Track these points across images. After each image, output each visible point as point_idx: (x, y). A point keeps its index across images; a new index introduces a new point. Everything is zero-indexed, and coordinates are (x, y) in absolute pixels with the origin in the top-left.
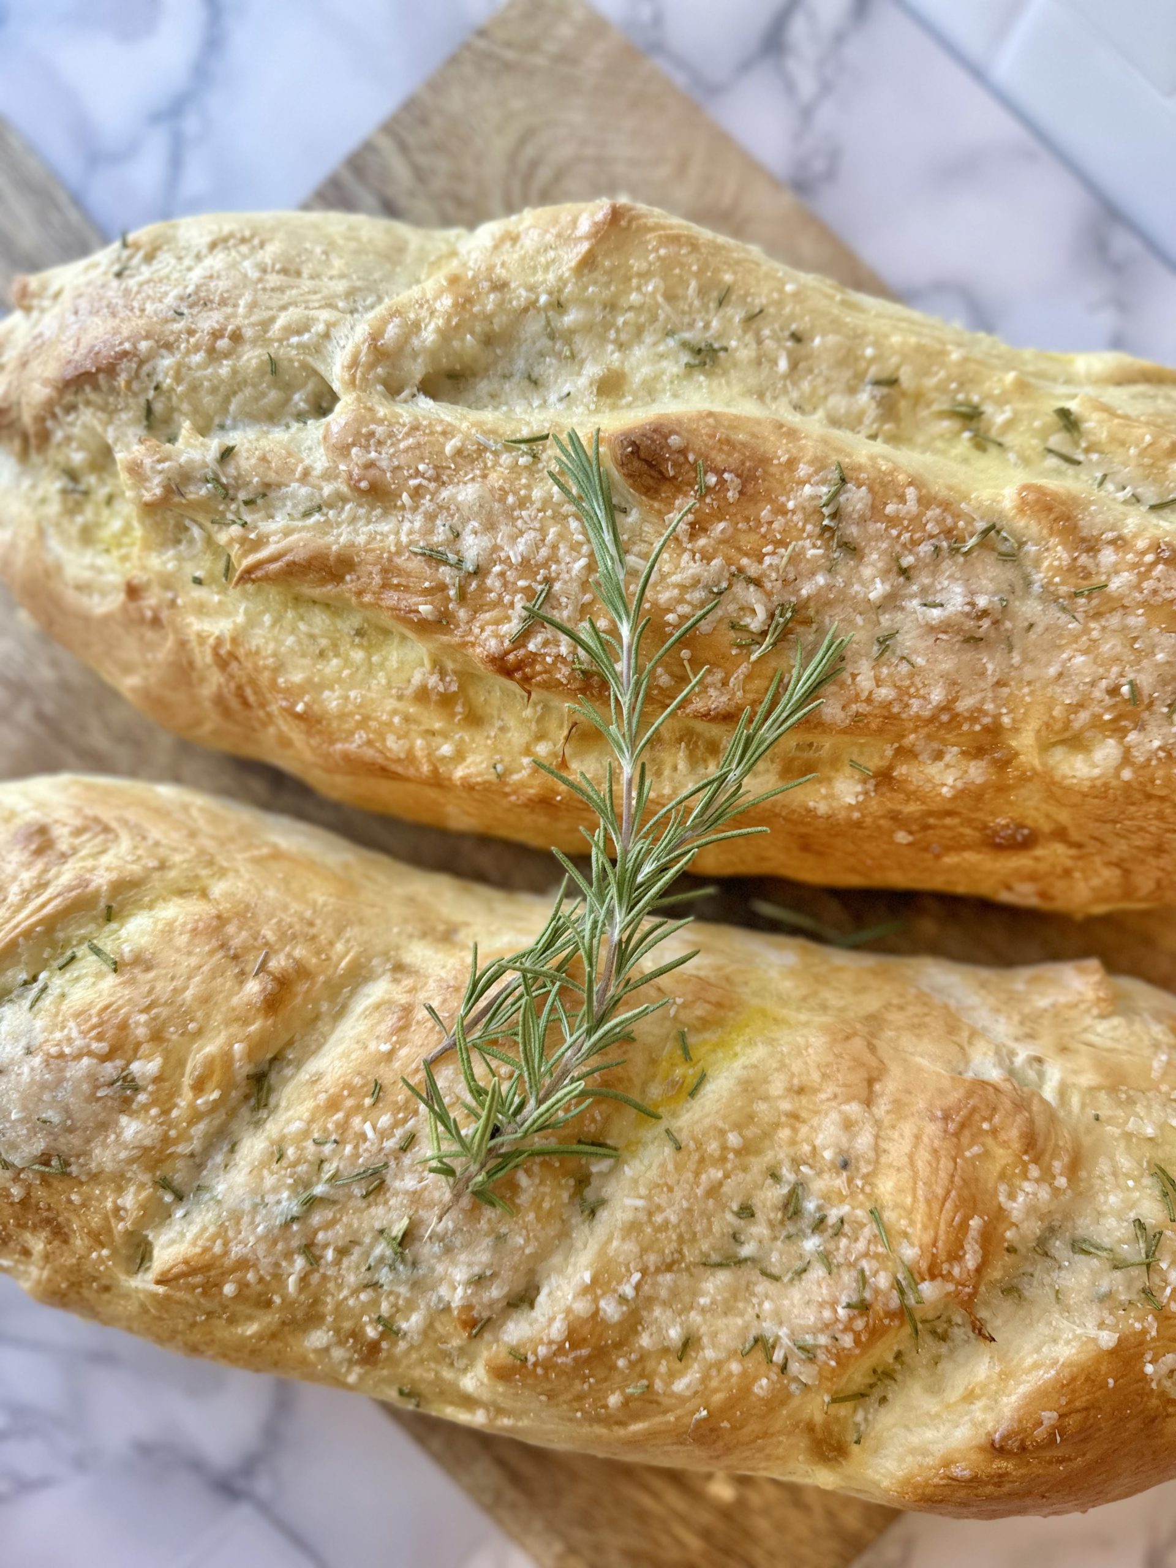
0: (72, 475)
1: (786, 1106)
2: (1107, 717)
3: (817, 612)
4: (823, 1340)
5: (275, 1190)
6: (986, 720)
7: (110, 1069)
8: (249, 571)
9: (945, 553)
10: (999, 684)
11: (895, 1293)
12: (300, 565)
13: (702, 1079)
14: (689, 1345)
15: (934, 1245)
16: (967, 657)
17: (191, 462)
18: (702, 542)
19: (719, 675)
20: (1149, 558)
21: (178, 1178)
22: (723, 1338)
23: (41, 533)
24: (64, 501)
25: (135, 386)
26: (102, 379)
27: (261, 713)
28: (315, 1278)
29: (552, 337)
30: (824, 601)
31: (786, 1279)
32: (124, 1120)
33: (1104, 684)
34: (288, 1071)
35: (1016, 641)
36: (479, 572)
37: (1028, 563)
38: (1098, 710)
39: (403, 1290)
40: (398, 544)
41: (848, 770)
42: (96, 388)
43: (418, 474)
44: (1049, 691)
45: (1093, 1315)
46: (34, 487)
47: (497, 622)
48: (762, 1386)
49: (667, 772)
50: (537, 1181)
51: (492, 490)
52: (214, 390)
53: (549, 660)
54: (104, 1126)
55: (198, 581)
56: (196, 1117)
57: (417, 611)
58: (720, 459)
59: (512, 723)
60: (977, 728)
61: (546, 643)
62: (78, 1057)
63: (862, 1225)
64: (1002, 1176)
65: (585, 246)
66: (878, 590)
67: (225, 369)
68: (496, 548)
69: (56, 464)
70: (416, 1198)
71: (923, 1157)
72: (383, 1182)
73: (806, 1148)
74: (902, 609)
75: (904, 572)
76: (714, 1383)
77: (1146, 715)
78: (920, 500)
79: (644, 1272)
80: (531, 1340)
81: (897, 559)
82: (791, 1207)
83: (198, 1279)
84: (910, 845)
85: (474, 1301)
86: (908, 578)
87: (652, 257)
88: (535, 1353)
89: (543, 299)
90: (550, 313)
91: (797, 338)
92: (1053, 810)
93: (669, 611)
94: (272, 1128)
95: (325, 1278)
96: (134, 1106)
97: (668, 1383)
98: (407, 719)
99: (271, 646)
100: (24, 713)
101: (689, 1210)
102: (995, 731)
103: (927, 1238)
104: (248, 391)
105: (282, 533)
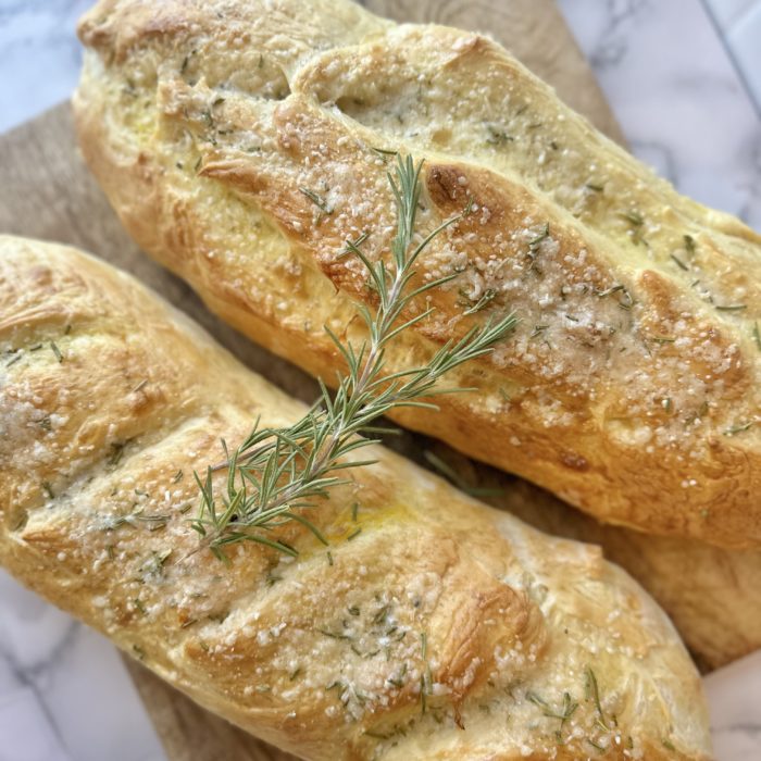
0: (132, 84)
1: (397, 562)
2: (649, 414)
3: (509, 301)
4: (372, 696)
5: (105, 510)
6: (581, 392)
7: (39, 413)
8: (209, 170)
9: (590, 292)
10: (595, 374)
11: (419, 684)
12: (238, 177)
13: (358, 532)
14: (298, 673)
15: (449, 664)
16: (581, 353)
17: (198, 100)
18: (458, 240)
19: (443, 316)
20: (704, 334)
21: (55, 486)
22: (318, 676)
23: (104, 110)
24: (122, 97)
25: (183, 47)
26: (166, 37)
27: (189, 250)
28: (110, 566)
29: (419, 99)
30: (514, 297)
31: (363, 656)
32: (37, 443)
33: (653, 395)
34: (135, 449)
35: (612, 354)
36: (332, 214)
37: (635, 313)
38: (645, 408)
39: (155, 589)
40: (295, 183)
41: (497, 394)
42: (161, 41)
43: (318, 149)
44: (621, 389)
45: (524, 734)
46: (109, 83)
47: (333, 245)
48: (330, 710)
49: (399, 360)
50: (248, 554)
51: (355, 172)
52: (224, 65)
53: (354, 275)
54: (25, 443)
55: (179, 166)
56: (76, 456)
57: (291, 224)
58: (483, 198)
59: (323, 303)
60: (575, 394)
61: (355, 266)
62: (24, 401)
63: (415, 641)
64: (500, 642)
65: (454, 56)
66: (545, 300)
67: (234, 55)
68: (346, 204)
69: (125, 75)
70: (180, 540)
71: (460, 615)
72: (165, 526)
73: (400, 588)
74: (555, 315)
75: (563, 295)
76: (305, 700)
77: (672, 420)
78: (586, 259)
79: (288, 624)
80: (214, 640)
81: (562, 287)
82: (380, 618)
83: (47, 545)
84: (518, 447)
85: (191, 608)
86: (564, 300)
87: (490, 74)
88: (214, 648)
89: (422, 77)
90: (423, 86)
91: (555, 147)
92: (603, 455)
93: (428, 271)
94: (116, 476)
95: (115, 567)
96: (45, 438)
97: (280, 691)
98: (267, 281)
99: (207, 216)
100: (60, 206)
101: (325, 599)
102: (584, 399)
103: (446, 659)
104: (243, 72)
105: (234, 155)
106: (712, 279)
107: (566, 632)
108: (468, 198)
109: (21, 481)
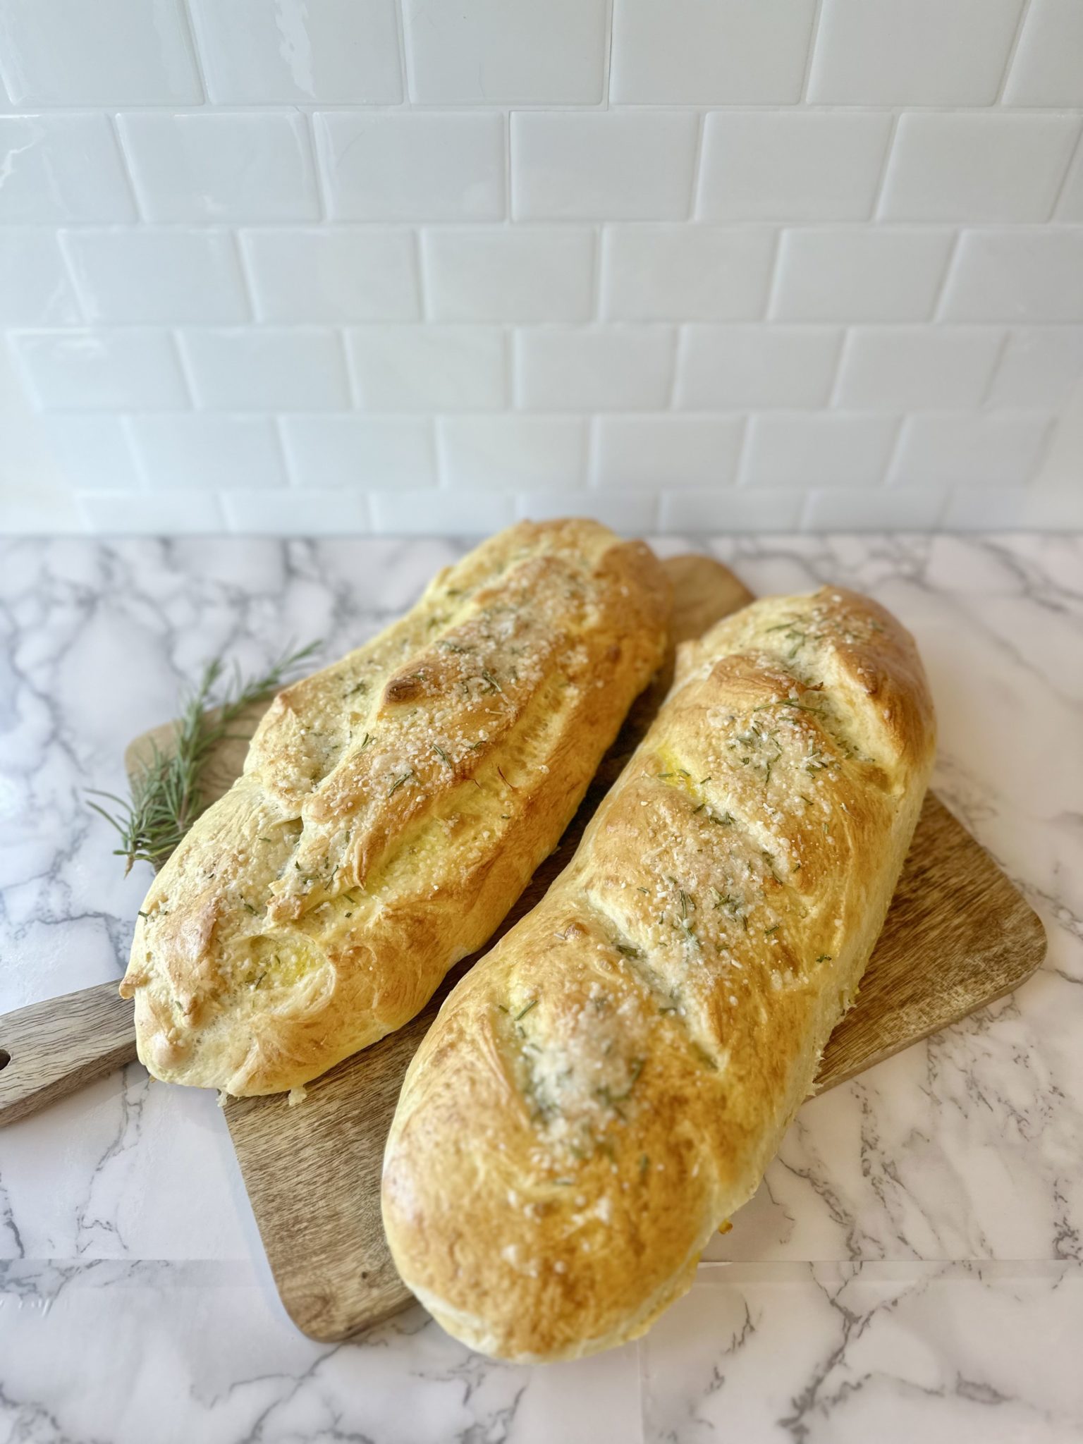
0: (252, 976)
1: (702, 739)
2: (576, 604)
3: (492, 665)
4: (810, 742)
6: (560, 636)
7: (589, 1007)
8: (360, 876)
9: (488, 624)
10: (548, 627)
11: (792, 708)
12: (371, 848)
13: (682, 770)
14: (805, 798)
16: (532, 632)
17: (291, 887)
18: (444, 687)
19: (502, 705)
22: (804, 784)
25: (234, 906)
26: (220, 921)
27: (428, 918)
28: (736, 952)
29: (321, 735)
30: (488, 662)
31: (780, 752)
34: (620, 939)
35: (533, 618)
36: (414, 770)
40: (383, 801)
41: (562, 689)
42: (222, 928)
43: (357, 782)
46: (243, 1008)
47: (440, 771)
49: (536, 752)
51: (380, 756)
52: (260, 871)
53: (465, 757)
55: (349, 915)
57: (419, 803)
59: (487, 803)
61: (458, 756)
62: (577, 1021)
63: (760, 715)
65: (289, 711)
68: (407, 760)
69: (241, 985)
71: (735, 689)
72: (690, 896)
73: (722, 732)
77: (581, 593)
80: (789, 858)
81: (483, 637)
82: (748, 742)
83: (724, 1018)
84: (604, 685)
85: (761, 874)
86: (492, 637)
87: (309, 693)
88: (796, 859)
89: (302, 732)
90: (311, 732)
92: (608, 636)
93: (466, 709)
94: (648, 946)
98: (463, 844)
99: (400, 892)
101: (739, 780)
102: (567, 637)
103: (768, 692)
104: (270, 857)
108: (413, 677)
109: (660, 1039)
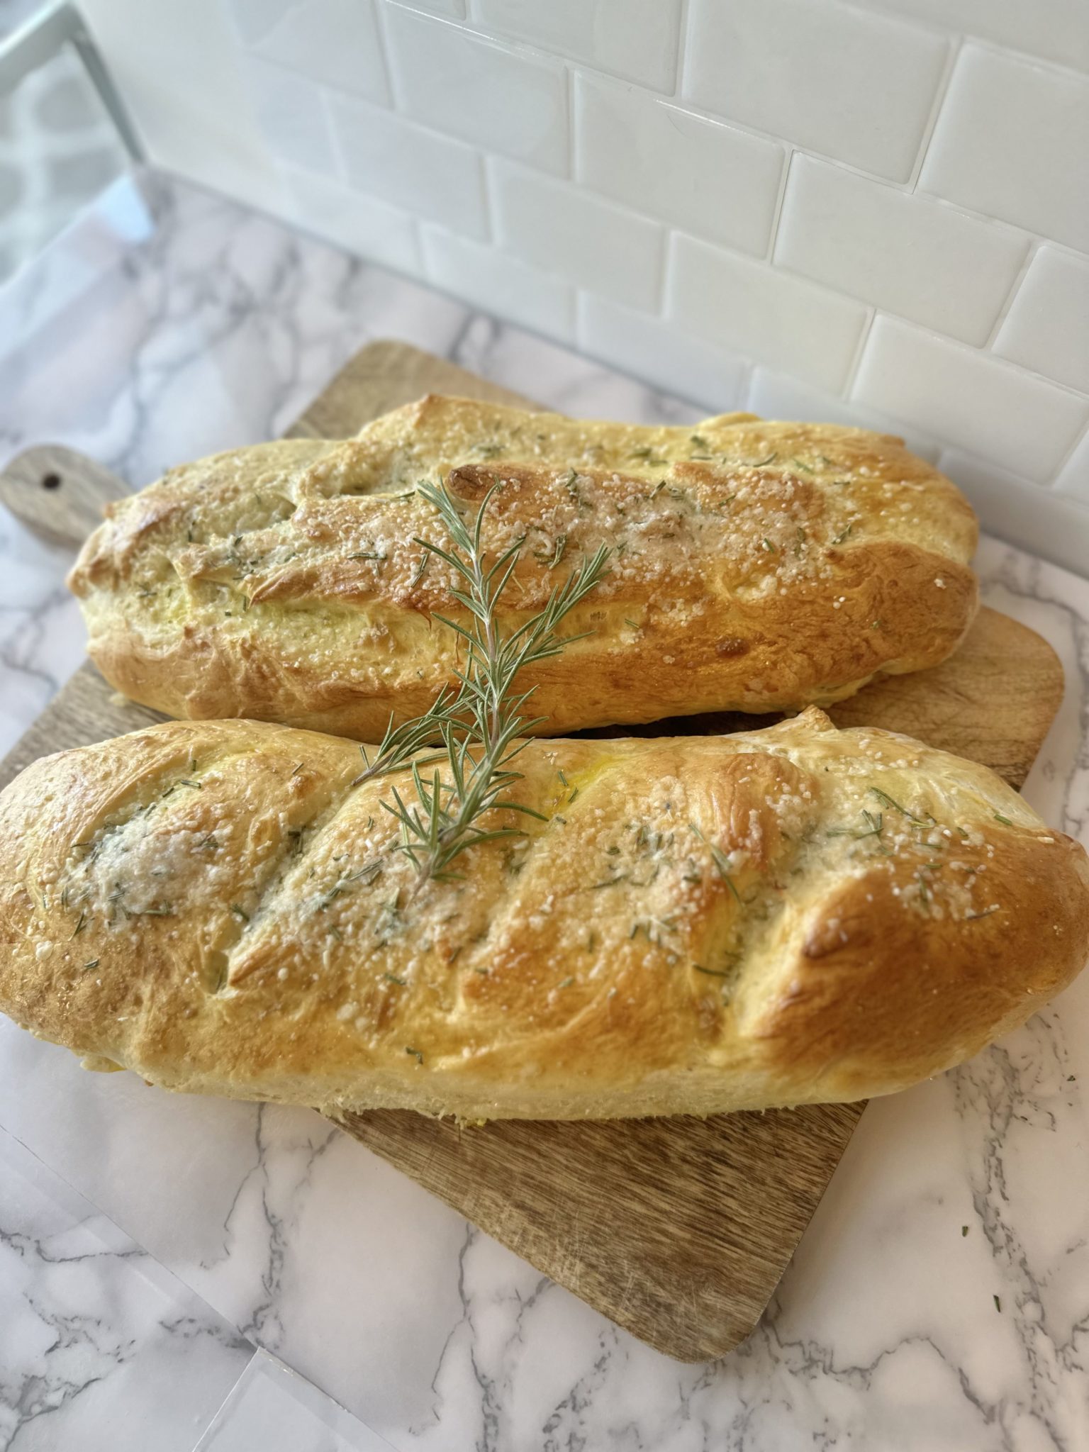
0: (146, 586)
1: (628, 792)
2: (760, 562)
3: (580, 539)
4: (677, 912)
5: (310, 894)
6: (692, 578)
7: (199, 836)
8: (257, 596)
9: (641, 500)
10: (692, 557)
11: (715, 868)
12: (286, 586)
13: (577, 792)
14: (594, 941)
15: (730, 828)
16: (669, 545)
17: (218, 551)
18: (507, 514)
19: (534, 581)
20: (755, 479)
21: (245, 905)
22: (615, 930)
23: (128, 624)
24: (142, 603)
25: (181, 525)
26: (162, 526)
27: (273, 680)
28: (341, 951)
29: (409, 459)
31: (647, 883)
32: (209, 867)
33: (751, 545)
35: (695, 535)
36: (387, 558)
37: (690, 498)
38: (752, 559)
39: (400, 941)
40: (340, 558)
41: (625, 626)
42: (158, 532)
43: (346, 521)
44: (722, 556)
45: (848, 864)
46: (122, 602)
47: (403, 581)
48: (648, 961)
50: (479, 854)
51: (388, 519)
52: (226, 518)
53: (436, 592)
54: (195, 873)
55: (228, 614)
56: (257, 860)
57: (357, 589)
58: (506, 475)
59: (424, 647)
60: (688, 583)
61: (432, 584)
63: (685, 835)
64: (767, 792)
65: (417, 417)
66: (609, 522)
67: (231, 506)
68: (395, 544)
69: (136, 584)
70: (403, 877)
71: (714, 790)
72: (381, 872)
73: (644, 807)
74: (626, 530)
75: (621, 511)
76: (616, 966)
77: (783, 558)
78: (621, 480)
79: (555, 894)
81: (616, 505)
82: (641, 841)
83: (261, 972)
84: (674, 665)
85: (449, 935)
86: (624, 515)
87: (455, 414)
89: (401, 443)
90: (407, 449)
91: (542, 437)
92: (750, 624)
93: (497, 553)
94: (306, 861)
95: (348, 949)
96: (215, 858)
97: (586, 975)
98: (361, 658)
99: (275, 636)
101: (577, 854)
102: (699, 583)
103: (723, 828)
104: (246, 515)
105: (274, 572)
106: (735, 452)
107: (827, 770)
108: (493, 479)
